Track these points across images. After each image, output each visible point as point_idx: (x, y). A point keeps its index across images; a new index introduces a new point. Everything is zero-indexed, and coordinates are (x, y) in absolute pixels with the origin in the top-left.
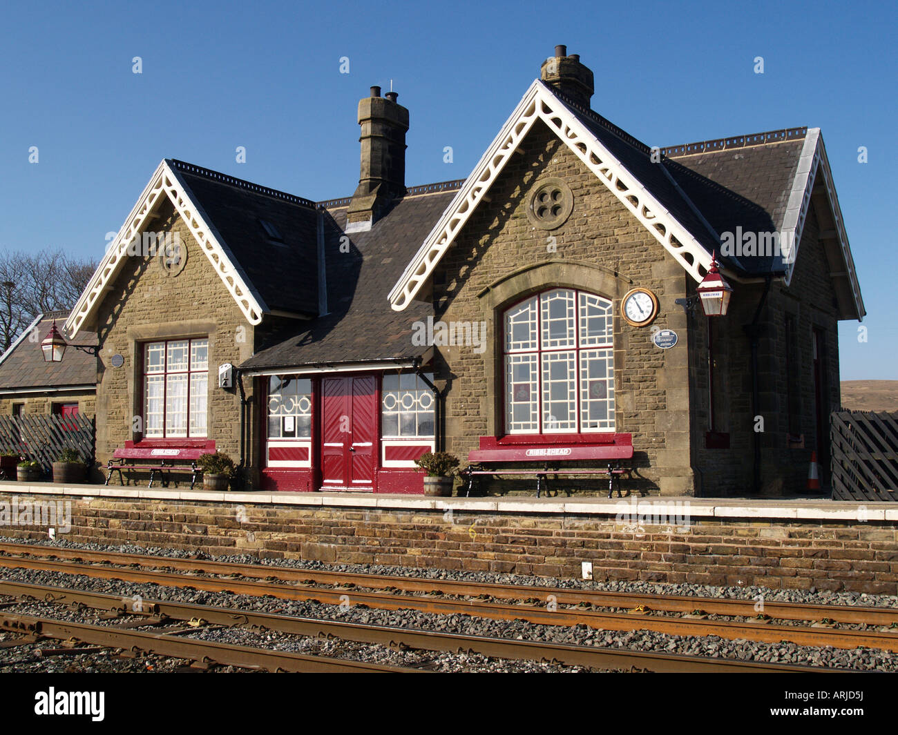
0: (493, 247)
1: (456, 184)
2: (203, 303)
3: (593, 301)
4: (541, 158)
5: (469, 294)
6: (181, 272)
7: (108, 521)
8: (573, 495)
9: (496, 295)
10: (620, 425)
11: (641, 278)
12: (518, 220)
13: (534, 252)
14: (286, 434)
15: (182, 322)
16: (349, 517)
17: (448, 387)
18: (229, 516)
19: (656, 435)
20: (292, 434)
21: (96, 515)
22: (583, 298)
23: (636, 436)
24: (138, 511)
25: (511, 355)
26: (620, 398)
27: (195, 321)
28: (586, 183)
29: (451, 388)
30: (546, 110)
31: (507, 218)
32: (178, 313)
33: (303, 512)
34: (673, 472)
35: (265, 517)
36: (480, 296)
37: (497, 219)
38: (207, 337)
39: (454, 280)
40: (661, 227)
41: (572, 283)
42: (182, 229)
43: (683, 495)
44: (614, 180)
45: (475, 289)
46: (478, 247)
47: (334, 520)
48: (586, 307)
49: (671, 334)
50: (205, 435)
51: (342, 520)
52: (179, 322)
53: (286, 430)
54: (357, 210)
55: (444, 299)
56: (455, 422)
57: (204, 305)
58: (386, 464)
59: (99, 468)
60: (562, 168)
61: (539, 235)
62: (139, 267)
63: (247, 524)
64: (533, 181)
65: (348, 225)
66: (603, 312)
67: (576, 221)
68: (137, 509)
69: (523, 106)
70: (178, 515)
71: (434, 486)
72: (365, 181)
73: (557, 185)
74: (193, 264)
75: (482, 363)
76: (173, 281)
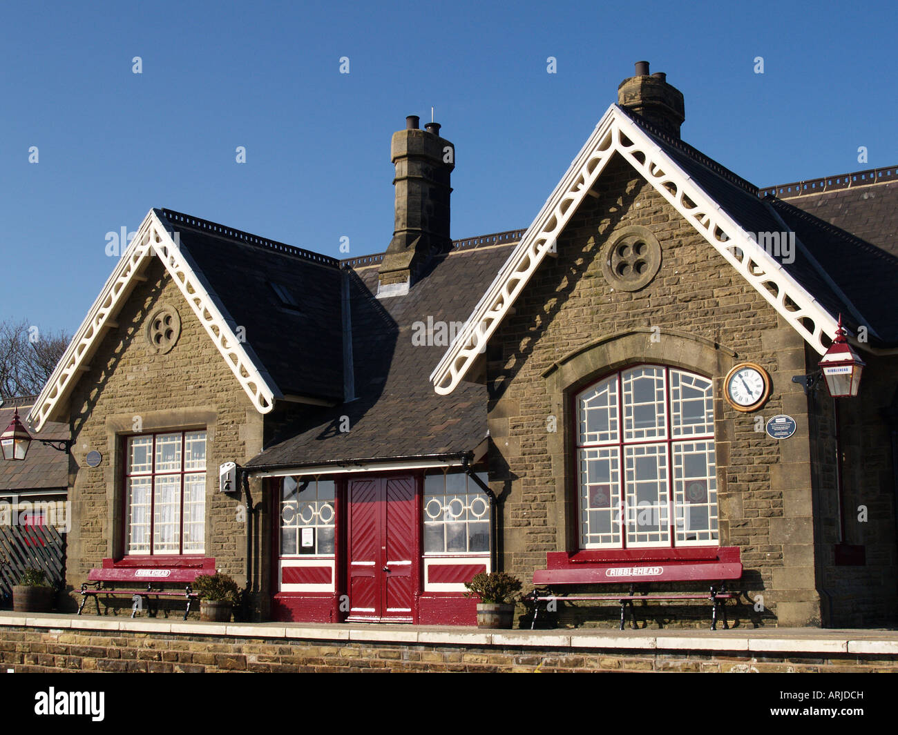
0: (561, 314)
1: (514, 236)
2: (200, 387)
3: (689, 380)
4: (620, 202)
5: (532, 373)
6: (173, 348)
7: (81, 661)
8: (667, 626)
9: (566, 374)
10: (725, 536)
11: (748, 350)
12: (592, 279)
13: (613, 319)
14: (303, 550)
15: (174, 410)
16: (382, 655)
17: (507, 490)
18: (232, 654)
19: (771, 549)
20: (311, 550)
21: (66, 652)
22: (676, 376)
23: (744, 551)
24: (119, 648)
25: (585, 450)
26: (725, 502)
27: (190, 409)
28: (677, 232)
29: (510, 491)
30: (626, 142)
31: (578, 277)
32: (169, 399)
33: (326, 649)
34: (794, 596)
35: (277, 655)
36: (546, 375)
37: (565, 278)
38: (205, 429)
39: (513, 355)
40: (772, 286)
41: (661, 357)
42: (174, 295)
43: (807, 625)
44: (712, 227)
45: (539, 366)
46: (543, 313)
47: (364, 659)
48: (679, 388)
49: (787, 420)
50: (202, 551)
51: (374, 659)
52: (170, 410)
53: (304, 545)
54: (391, 269)
55: (500, 380)
56: (516, 534)
57: (201, 389)
58: (430, 587)
59: (70, 593)
60: (646, 213)
61: (619, 297)
62: (122, 342)
63: (254, 664)
64: (610, 230)
65: (380, 288)
66: (701, 394)
67: (665, 279)
68: (117, 645)
69: (596, 137)
70: (168, 653)
71: (490, 615)
72: (401, 233)
73: (641, 235)
74: (188, 338)
75: (550, 459)
76: (163, 360)
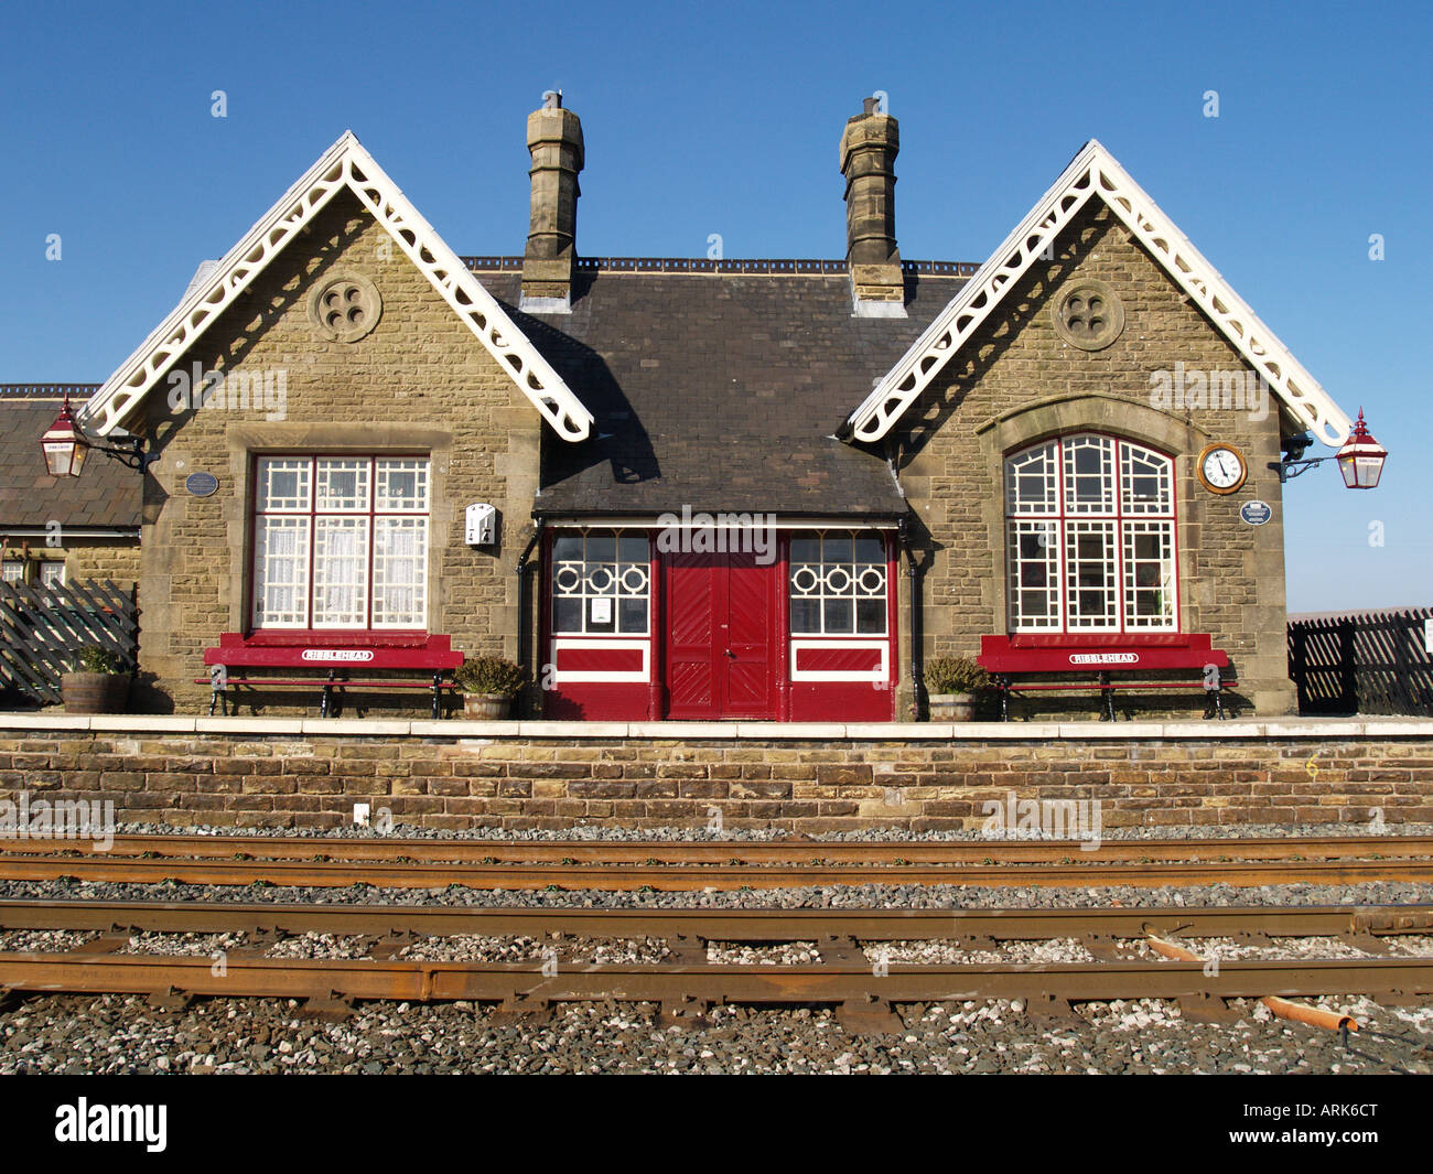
0: (1000, 363)
2: (421, 395)
3: (1141, 455)
4: (1073, 249)
5: (961, 428)
6: (366, 335)
7: (530, 784)
9: (1006, 433)
10: (1195, 623)
11: (1222, 430)
12: (1039, 330)
13: (1066, 378)
14: (592, 627)
15: (368, 424)
16: (1100, 755)
17: (929, 561)
18: (845, 763)
19: (1244, 637)
20: (609, 627)
21: (501, 772)
22: (1125, 449)
23: (1217, 638)
24: (618, 763)
26: (1195, 587)
27: (400, 425)
28: (1144, 294)
29: (932, 563)
31: (1022, 324)
32: (359, 408)
33: (1013, 751)
34: (1271, 685)
35: (929, 762)
36: (980, 433)
37: (1005, 324)
38: (428, 455)
39: (936, 404)
41: (1123, 427)
42: (365, 260)
43: (1285, 714)
45: (971, 421)
46: (977, 360)
47: (1072, 761)
48: (1130, 462)
50: (421, 625)
52: (361, 423)
53: (594, 620)
54: (542, 278)
55: (918, 431)
56: (940, 614)
57: (424, 399)
58: (798, 676)
60: (1106, 268)
61: (1074, 355)
62: (259, 317)
65: (523, 300)
66: (1155, 471)
67: (1127, 343)
72: (548, 236)
73: (1100, 291)
74: (396, 325)
75: (985, 529)
76: (346, 350)
